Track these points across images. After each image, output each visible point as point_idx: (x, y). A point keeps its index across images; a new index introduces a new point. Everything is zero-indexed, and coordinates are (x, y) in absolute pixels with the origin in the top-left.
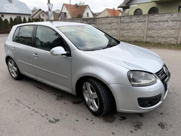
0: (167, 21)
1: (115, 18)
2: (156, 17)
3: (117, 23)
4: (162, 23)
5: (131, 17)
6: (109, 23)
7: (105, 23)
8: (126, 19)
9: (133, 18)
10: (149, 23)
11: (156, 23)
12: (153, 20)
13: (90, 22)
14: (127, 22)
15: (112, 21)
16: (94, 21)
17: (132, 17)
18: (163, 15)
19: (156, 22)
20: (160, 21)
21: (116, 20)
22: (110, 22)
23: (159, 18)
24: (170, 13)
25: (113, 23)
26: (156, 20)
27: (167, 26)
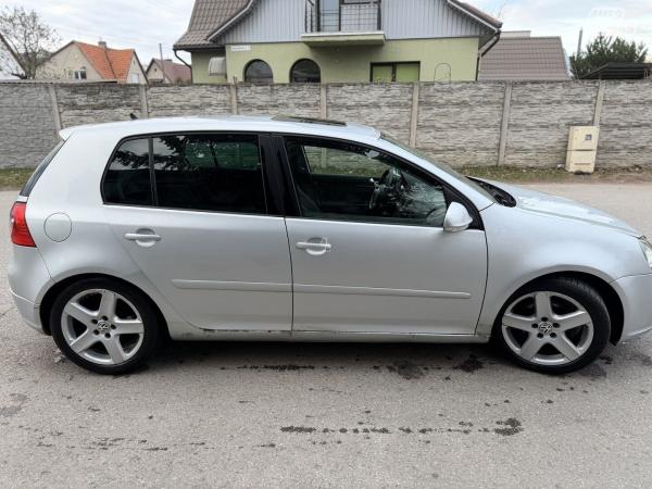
0: (376, 106)
1: (214, 89)
2: (347, 93)
3: (225, 105)
4: (364, 111)
5: (272, 90)
6: (196, 107)
7: (178, 104)
8: (258, 96)
9: (281, 93)
10: (330, 110)
11: (350, 112)
12: (341, 101)
13: (108, 101)
14: (260, 103)
15: (207, 100)
16: (125, 97)
17: (275, 88)
18: (366, 87)
19: (348, 108)
20: (359, 105)
21: (221, 97)
22: (196, 101)
23: (356, 97)
24: (381, 84)
25: (210, 105)
26: (349, 103)
27: (377, 119)
